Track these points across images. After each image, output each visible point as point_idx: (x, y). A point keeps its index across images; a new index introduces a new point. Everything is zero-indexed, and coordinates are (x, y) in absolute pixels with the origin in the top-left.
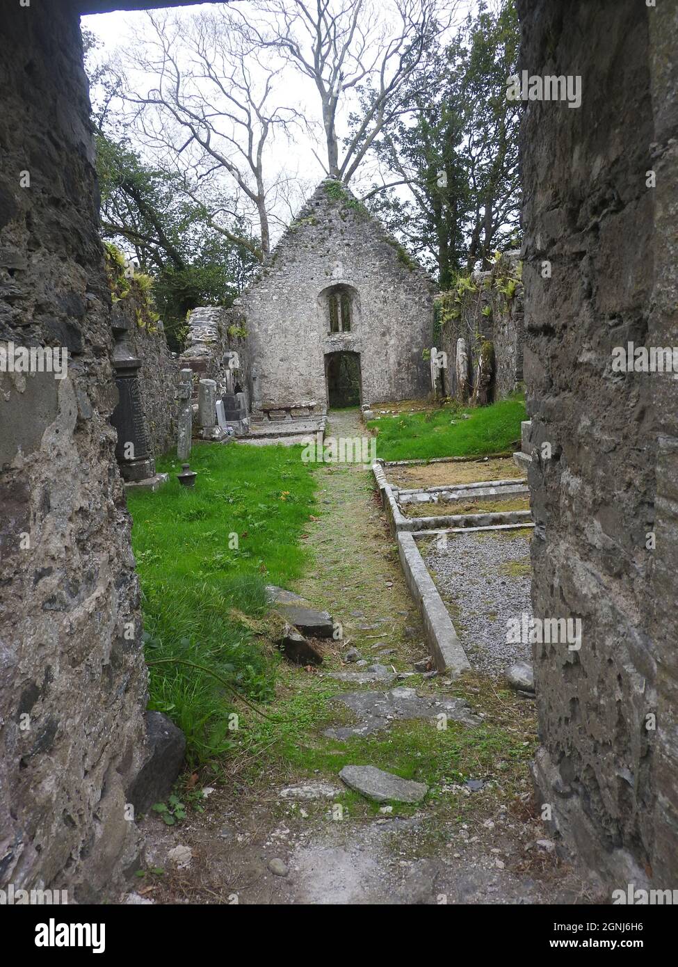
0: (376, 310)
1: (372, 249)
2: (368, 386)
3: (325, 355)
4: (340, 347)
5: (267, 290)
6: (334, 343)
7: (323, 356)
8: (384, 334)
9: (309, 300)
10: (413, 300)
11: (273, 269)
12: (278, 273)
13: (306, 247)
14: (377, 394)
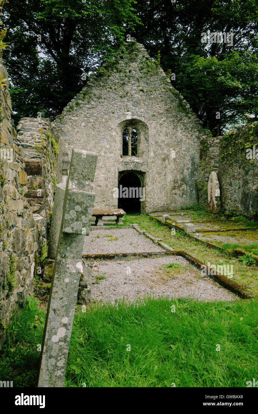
0: (159, 141)
1: (159, 96)
2: (150, 198)
3: (119, 172)
4: (131, 167)
5: (77, 118)
6: (126, 163)
7: (117, 173)
8: (164, 160)
9: (110, 129)
10: (187, 136)
11: (83, 103)
12: (87, 106)
13: (111, 88)
14: (156, 204)
